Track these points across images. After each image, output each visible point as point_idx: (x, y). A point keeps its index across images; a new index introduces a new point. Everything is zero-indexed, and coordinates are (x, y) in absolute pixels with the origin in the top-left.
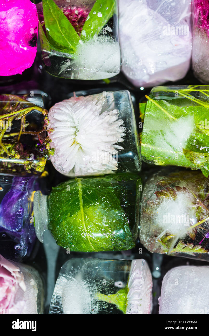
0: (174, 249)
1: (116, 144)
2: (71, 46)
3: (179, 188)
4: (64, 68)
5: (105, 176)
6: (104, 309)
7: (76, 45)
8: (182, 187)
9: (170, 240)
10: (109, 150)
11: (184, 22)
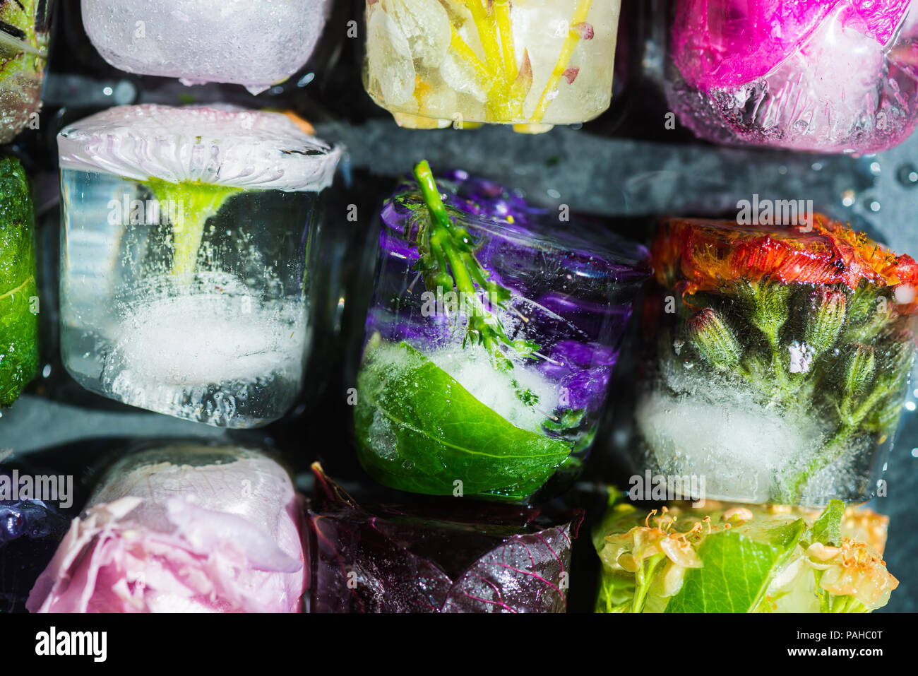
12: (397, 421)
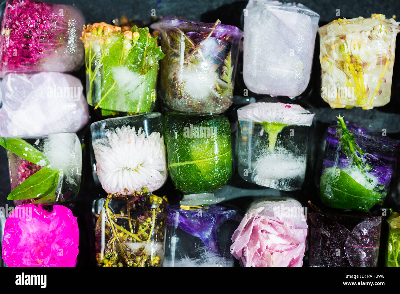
0: (228, 83)
1: (137, 133)
2: (53, 175)
3: (175, 79)
4: (71, 181)
5: (165, 144)
6: (282, 142)
7: (51, 171)
8: (174, 76)
9: (221, 86)
10: (142, 139)
11: (31, 79)
12: (333, 188)
